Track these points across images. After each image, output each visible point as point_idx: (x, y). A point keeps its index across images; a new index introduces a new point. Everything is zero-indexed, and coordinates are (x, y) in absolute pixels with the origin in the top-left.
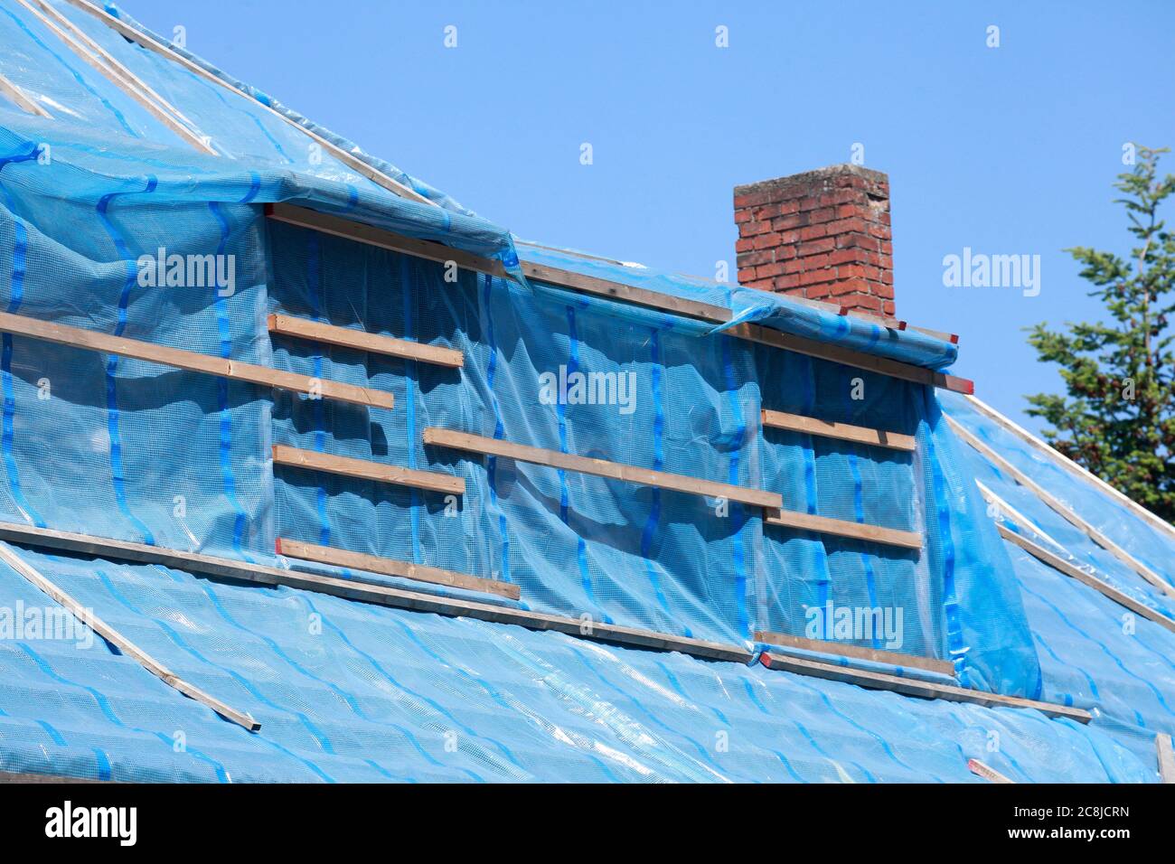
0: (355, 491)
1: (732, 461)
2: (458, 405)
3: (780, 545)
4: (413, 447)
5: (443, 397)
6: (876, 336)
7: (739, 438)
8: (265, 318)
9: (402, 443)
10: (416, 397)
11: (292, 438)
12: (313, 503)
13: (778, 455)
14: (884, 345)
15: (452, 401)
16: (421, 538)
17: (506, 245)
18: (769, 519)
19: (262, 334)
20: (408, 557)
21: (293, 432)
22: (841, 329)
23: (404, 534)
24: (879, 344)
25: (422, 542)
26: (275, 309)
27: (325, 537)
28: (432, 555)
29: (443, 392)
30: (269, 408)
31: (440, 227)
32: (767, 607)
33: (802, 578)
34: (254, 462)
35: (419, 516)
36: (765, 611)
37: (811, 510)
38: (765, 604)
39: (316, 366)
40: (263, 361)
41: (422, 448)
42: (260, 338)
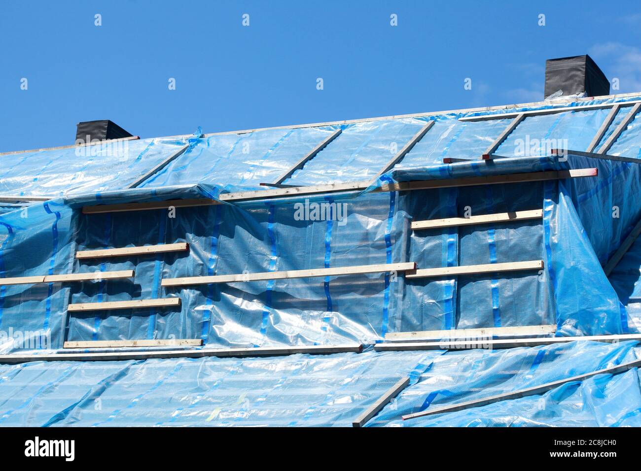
0: (116, 315)
1: (387, 252)
2: (185, 266)
3: (422, 287)
4: (156, 289)
5: (178, 264)
6: (475, 167)
7: (388, 240)
8: (72, 255)
9: (150, 289)
10: (161, 268)
11: (83, 300)
12: (92, 324)
13: (427, 242)
14: (487, 170)
15: (182, 265)
16: (156, 328)
17: (194, 191)
18: (407, 276)
19: (70, 261)
20: (145, 337)
21: (84, 297)
22: (442, 170)
23: (145, 328)
24: (482, 170)
25: (157, 329)
26: (83, 249)
27: (95, 337)
28: (160, 335)
29: (179, 262)
30: (67, 290)
31: (150, 195)
32: (400, 321)
33: (434, 301)
34: (59, 313)
35: (155, 318)
36: (398, 323)
37: (450, 265)
38: (399, 319)
39: (102, 267)
40: (69, 272)
41: (163, 289)
42: (69, 263)
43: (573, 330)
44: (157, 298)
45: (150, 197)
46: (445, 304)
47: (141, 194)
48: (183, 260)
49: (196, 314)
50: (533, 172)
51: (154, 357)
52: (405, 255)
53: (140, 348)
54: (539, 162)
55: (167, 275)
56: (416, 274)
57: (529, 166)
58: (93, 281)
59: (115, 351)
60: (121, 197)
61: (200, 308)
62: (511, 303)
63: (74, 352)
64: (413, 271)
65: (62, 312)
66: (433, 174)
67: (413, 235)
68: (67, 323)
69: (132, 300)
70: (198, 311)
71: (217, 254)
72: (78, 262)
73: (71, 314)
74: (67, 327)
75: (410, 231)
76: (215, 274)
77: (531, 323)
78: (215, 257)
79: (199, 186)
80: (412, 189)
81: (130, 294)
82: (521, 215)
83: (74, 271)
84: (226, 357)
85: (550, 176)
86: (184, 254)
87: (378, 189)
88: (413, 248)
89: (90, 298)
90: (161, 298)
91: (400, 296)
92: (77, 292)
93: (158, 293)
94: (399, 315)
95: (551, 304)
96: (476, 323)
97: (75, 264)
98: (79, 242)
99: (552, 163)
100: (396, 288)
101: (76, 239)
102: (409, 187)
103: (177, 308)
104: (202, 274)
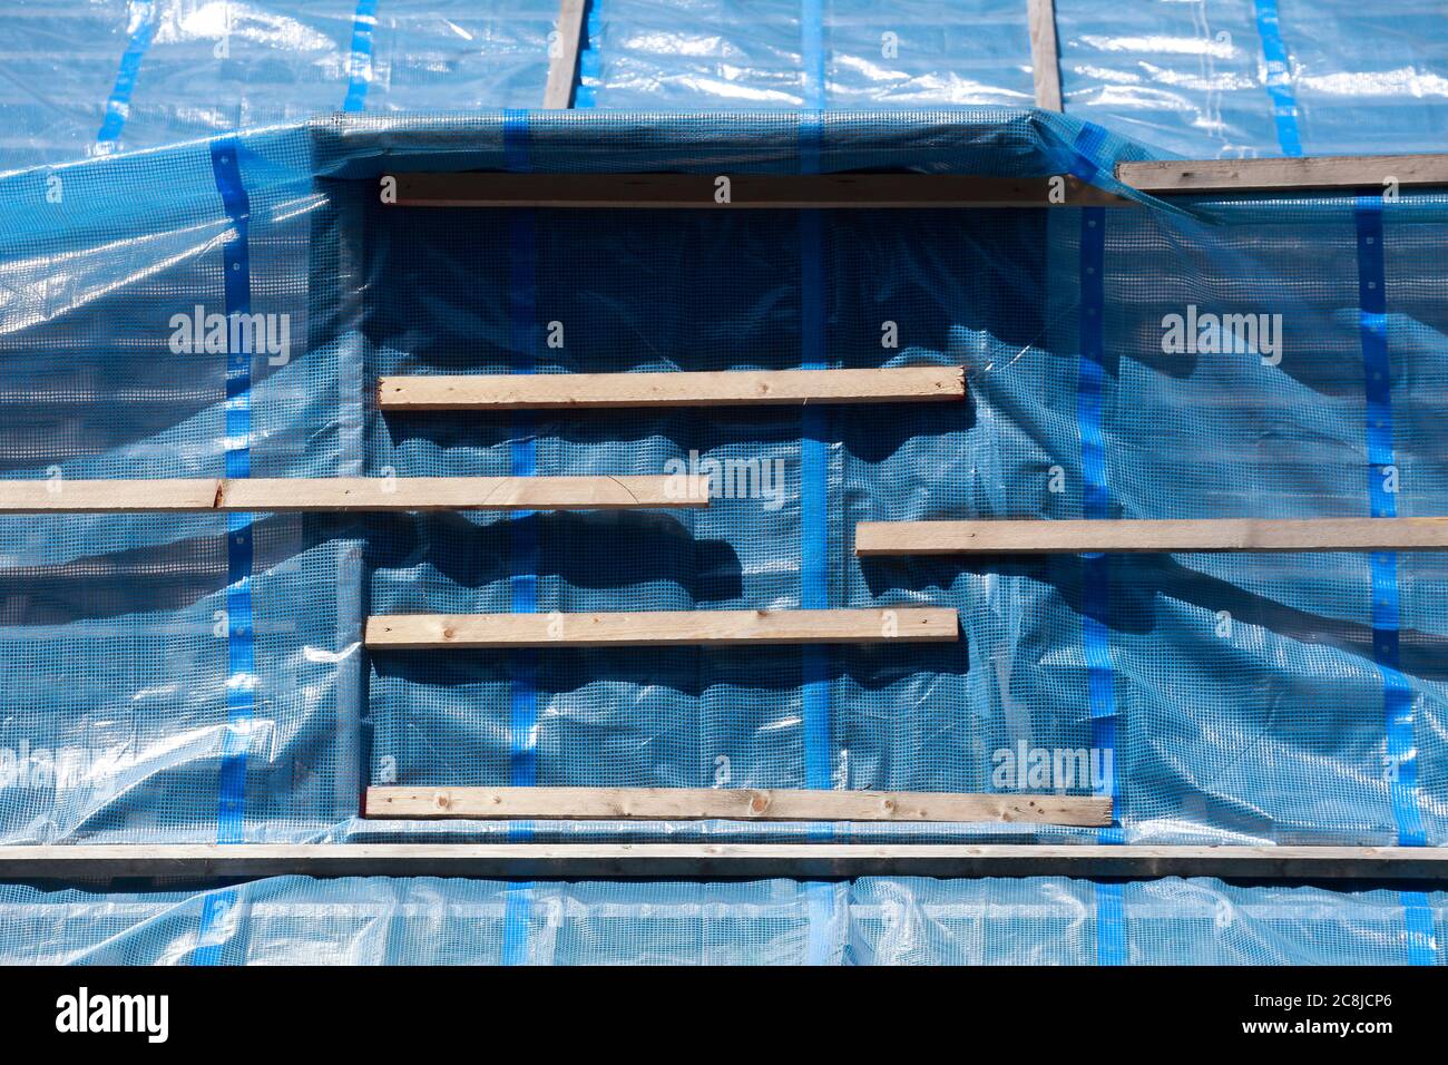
2: (960, 468)
4: (817, 564)
5: (923, 460)
8: (352, 390)
9: (785, 564)
10: (832, 472)
11: (438, 598)
12: (497, 710)
15: (944, 466)
16: (840, 736)
17: (1020, 142)
19: (342, 420)
20: (789, 778)
21: (438, 586)
23: (786, 736)
25: (846, 745)
26: (403, 369)
27: (522, 768)
28: (870, 766)
29: (920, 451)
30: (346, 550)
31: (791, 144)
34: (314, 655)
35: (831, 697)
39: (517, 456)
40: (343, 469)
41: (855, 567)
42: (336, 427)
44: (831, 606)
45: (786, 153)
47: (744, 136)
48: (943, 441)
49: (1052, 685)
51: (892, 868)
53: (808, 828)
55: (865, 504)
58: (474, 518)
59: (676, 838)
60: (638, 146)
61: (1065, 657)
63: (448, 838)
65: (332, 647)
68: (365, 704)
69: (695, 609)
70: (1059, 672)
71: (1108, 423)
72: (382, 424)
73: (377, 659)
74: (367, 721)
76: (1116, 513)
78: (1098, 437)
79: (1039, 119)
81: (684, 583)
83: (368, 468)
84: (1267, 882)
86: (948, 415)
89: (469, 594)
90: (845, 605)
92: (395, 564)
93: (831, 584)
97: (368, 432)
98: (376, 335)
101: (359, 319)
103: (947, 656)
104: (1050, 508)
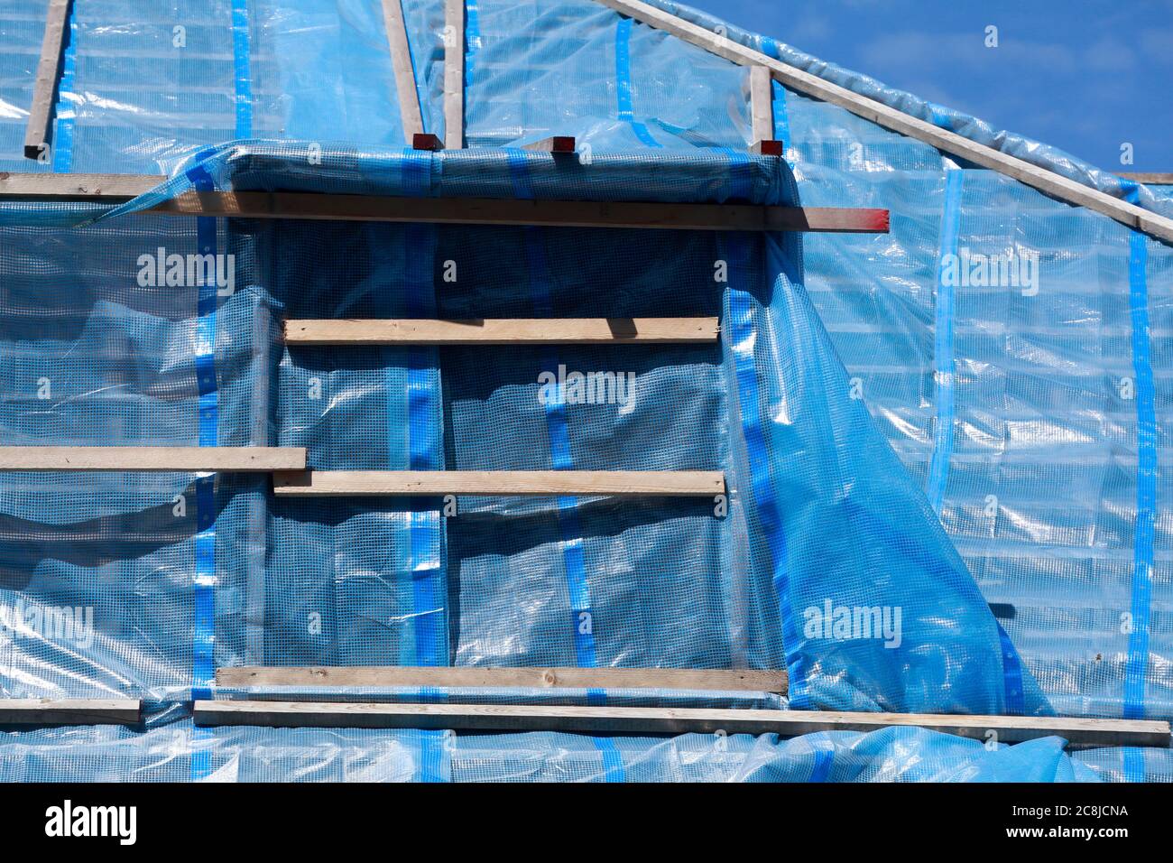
1: (202, 411)
3: (327, 528)
6: (521, 170)
7: (209, 375)
13: (338, 387)
14: (554, 181)
18: (278, 490)
22: (411, 169)
24: (538, 181)
32: (261, 630)
33: (374, 574)
36: (254, 634)
37: (419, 464)
38: (257, 624)
43: (845, 690)
46: (411, 585)
50: (687, 203)
52: (266, 422)
54: (726, 176)
56: (309, 483)
57: (693, 184)
62: (629, 596)
64: (302, 476)
66: (378, 178)
67: (286, 362)
75: (278, 348)
77: (697, 661)
80: (281, 216)
82: (650, 329)
85: (741, 220)
87: (167, 205)
88: (289, 401)
91: (256, 549)
94: (255, 609)
95: (758, 605)
96: (522, 650)
99: (764, 183)
100: (241, 525)
102: (271, 210)
